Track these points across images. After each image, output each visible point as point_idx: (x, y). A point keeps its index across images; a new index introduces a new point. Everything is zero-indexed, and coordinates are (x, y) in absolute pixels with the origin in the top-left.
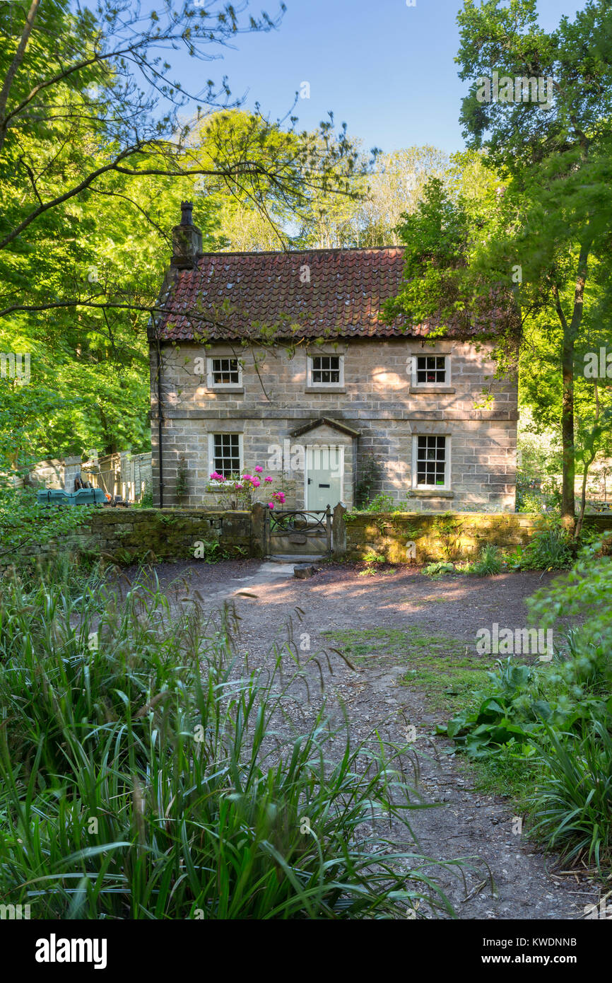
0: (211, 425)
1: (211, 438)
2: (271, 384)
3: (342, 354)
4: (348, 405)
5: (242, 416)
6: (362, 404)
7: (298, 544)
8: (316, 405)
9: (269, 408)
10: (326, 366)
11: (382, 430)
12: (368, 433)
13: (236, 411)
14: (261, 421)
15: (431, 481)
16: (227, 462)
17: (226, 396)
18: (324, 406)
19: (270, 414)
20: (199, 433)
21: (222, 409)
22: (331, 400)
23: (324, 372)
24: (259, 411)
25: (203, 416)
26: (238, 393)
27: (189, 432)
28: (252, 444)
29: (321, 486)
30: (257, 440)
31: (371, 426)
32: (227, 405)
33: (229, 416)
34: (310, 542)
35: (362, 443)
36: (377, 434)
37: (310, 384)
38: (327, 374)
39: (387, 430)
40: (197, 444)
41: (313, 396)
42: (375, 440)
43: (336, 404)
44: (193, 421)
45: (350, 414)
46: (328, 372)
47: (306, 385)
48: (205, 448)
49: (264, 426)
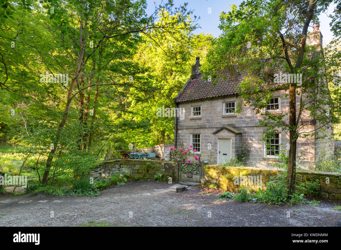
0: (191, 131)
1: (191, 136)
2: (210, 115)
3: (236, 101)
4: (238, 121)
5: (201, 127)
6: (243, 120)
7: (190, 177)
8: (225, 122)
9: (209, 124)
10: (230, 106)
11: (251, 131)
12: (245, 133)
13: (199, 126)
14: (207, 129)
15: (273, 154)
16: (196, 144)
17: (196, 120)
18: (229, 122)
19: (210, 126)
20: (188, 134)
21: (194, 125)
22: (231, 119)
23: (229, 109)
24: (206, 125)
25: (189, 128)
26: (200, 119)
27: (185, 134)
28: (204, 138)
29: (224, 154)
30: (205, 136)
31: (246, 129)
32: (196, 123)
33: (196, 128)
34: (194, 176)
35: (243, 137)
36: (248, 133)
37: (225, 113)
38: (230, 109)
39: (253, 131)
40: (187, 138)
41: (225, 118)
42: (248, 136)
43: (233, 121)
44: (186, 130)
45: (238, 125)
46: (231, 109)
47: (223, 114)
48: (189, 139)
49: (208, 131)
